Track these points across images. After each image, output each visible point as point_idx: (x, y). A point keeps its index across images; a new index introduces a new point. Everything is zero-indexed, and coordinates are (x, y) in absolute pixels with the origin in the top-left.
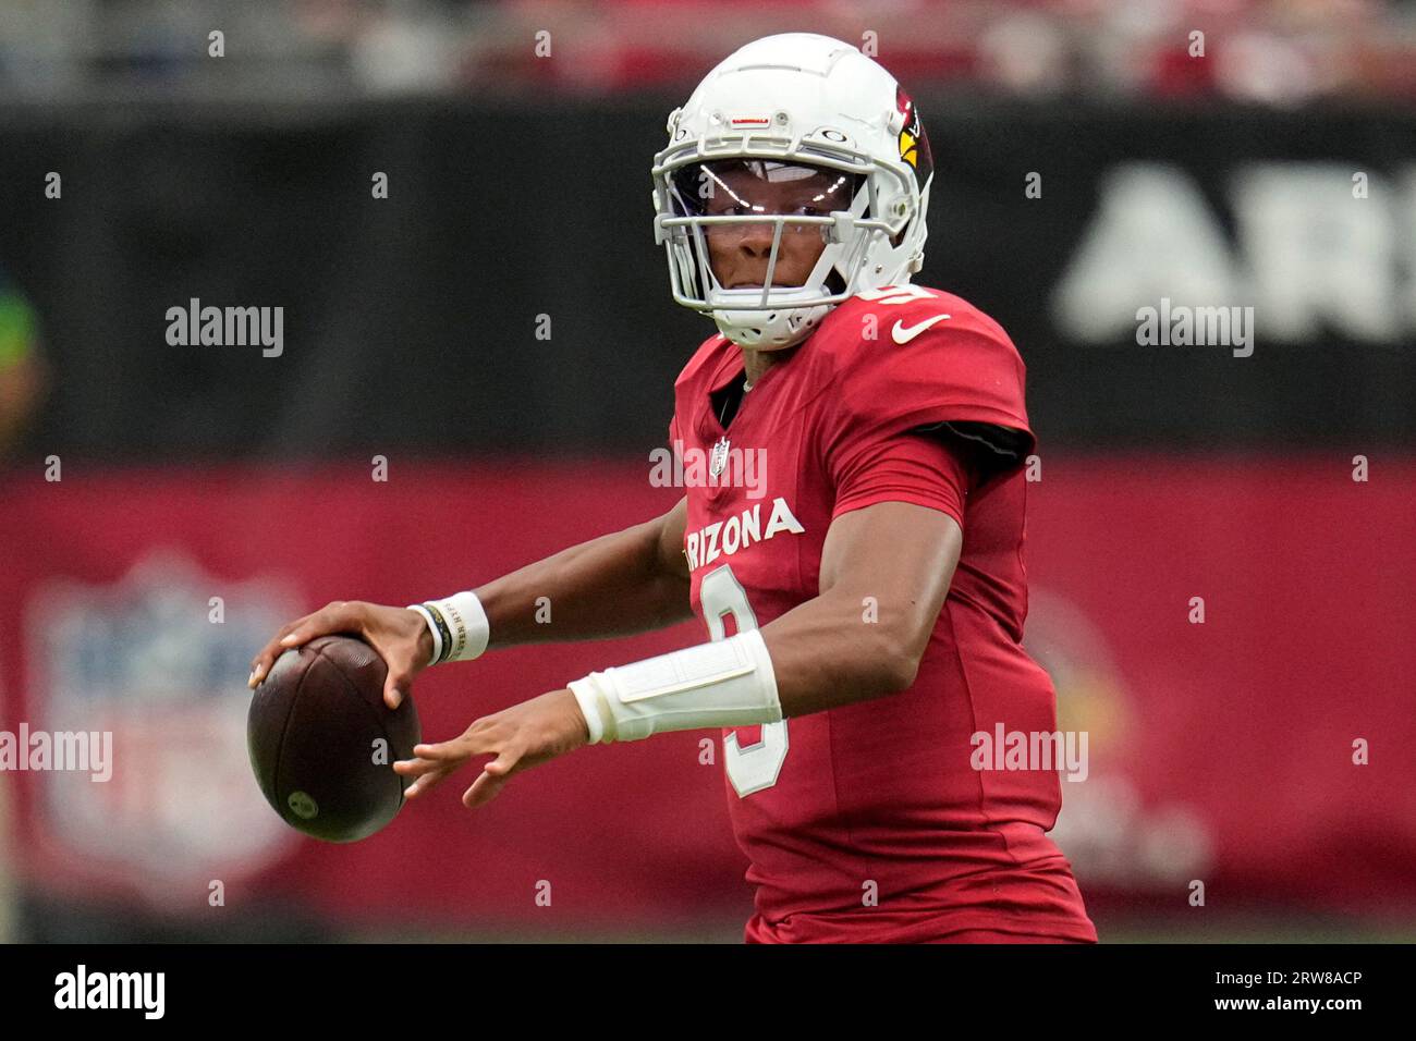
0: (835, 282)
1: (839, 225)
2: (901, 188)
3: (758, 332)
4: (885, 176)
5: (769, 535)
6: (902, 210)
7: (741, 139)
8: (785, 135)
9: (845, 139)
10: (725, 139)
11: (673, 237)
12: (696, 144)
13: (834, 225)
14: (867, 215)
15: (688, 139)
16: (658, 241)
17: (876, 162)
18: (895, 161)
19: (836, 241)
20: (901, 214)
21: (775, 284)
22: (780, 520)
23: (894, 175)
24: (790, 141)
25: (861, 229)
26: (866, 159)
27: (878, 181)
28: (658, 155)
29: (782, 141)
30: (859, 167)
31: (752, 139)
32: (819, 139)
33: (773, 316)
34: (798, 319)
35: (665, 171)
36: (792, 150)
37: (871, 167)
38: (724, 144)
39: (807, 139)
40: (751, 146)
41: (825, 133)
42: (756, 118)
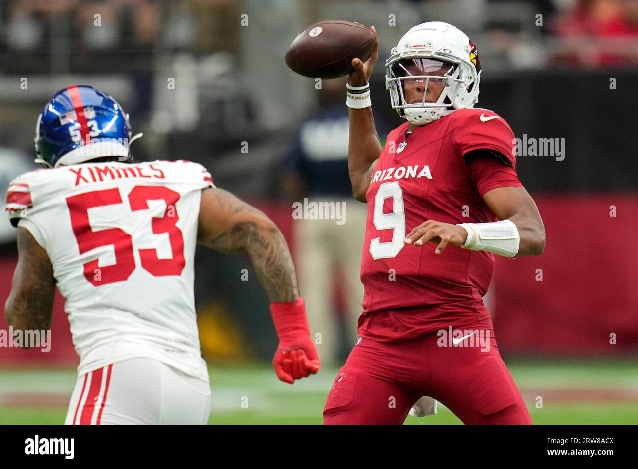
0: (447, 101)
1: (448, 80)
2: (470, 71)
3: (420, 117)
4: (465, 66)
5: (419, 176)
6: (470, 78)
7: (415, 51)
8: (430, 50)
9: (451, 52)
10: (410, 52)
11: (392, 87)
12: (400, 54)
13: (446, 80)
14: (458, 78)
15: (398, 53)
16: (387, 88)
17: (462, 60)
18: (468, 61)
19: (448, 86)
20: (470, 79)
21: (426, 101)
22: (425, 172)
23: (468, 66)
24: (432, 52)
25: (457, 83)
26: (458, 59)
27: (462, 67)
28: (387, 60)
29: (430, 52)
30: (456, 61)
31: (419, 51)
32: (442, 51)
33: (426, 112)
34: (434, 113)
35: (390, 65)
36: (433, 54)
37: (460, 61)
38: (410, 53)
39: (437, 51)
40: (418, 53)
41: (444, 50)
42: (420, 45)
